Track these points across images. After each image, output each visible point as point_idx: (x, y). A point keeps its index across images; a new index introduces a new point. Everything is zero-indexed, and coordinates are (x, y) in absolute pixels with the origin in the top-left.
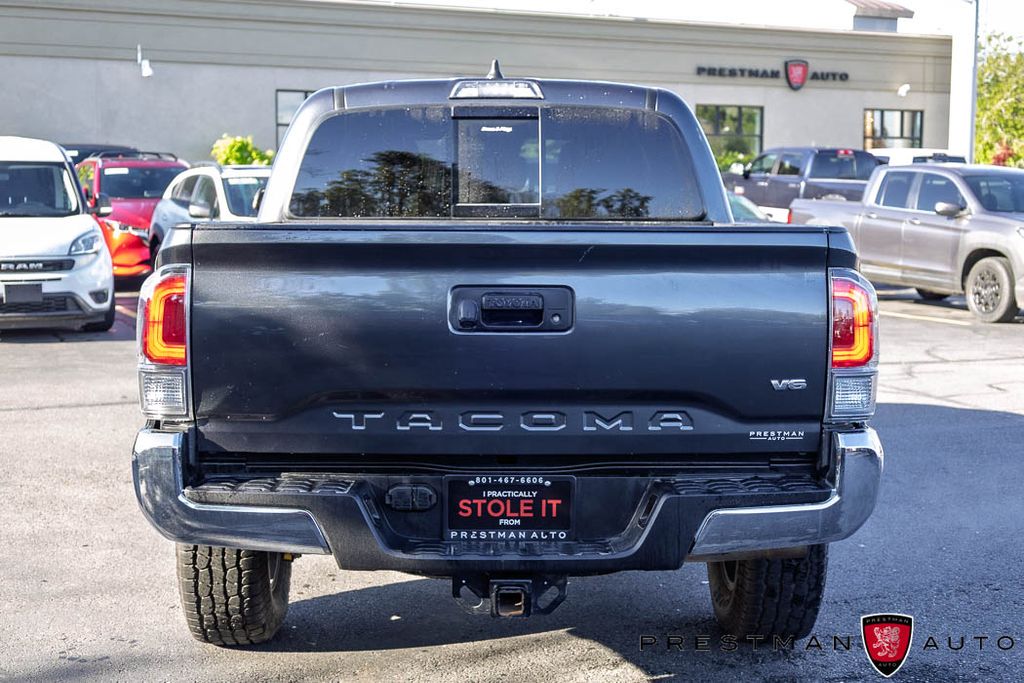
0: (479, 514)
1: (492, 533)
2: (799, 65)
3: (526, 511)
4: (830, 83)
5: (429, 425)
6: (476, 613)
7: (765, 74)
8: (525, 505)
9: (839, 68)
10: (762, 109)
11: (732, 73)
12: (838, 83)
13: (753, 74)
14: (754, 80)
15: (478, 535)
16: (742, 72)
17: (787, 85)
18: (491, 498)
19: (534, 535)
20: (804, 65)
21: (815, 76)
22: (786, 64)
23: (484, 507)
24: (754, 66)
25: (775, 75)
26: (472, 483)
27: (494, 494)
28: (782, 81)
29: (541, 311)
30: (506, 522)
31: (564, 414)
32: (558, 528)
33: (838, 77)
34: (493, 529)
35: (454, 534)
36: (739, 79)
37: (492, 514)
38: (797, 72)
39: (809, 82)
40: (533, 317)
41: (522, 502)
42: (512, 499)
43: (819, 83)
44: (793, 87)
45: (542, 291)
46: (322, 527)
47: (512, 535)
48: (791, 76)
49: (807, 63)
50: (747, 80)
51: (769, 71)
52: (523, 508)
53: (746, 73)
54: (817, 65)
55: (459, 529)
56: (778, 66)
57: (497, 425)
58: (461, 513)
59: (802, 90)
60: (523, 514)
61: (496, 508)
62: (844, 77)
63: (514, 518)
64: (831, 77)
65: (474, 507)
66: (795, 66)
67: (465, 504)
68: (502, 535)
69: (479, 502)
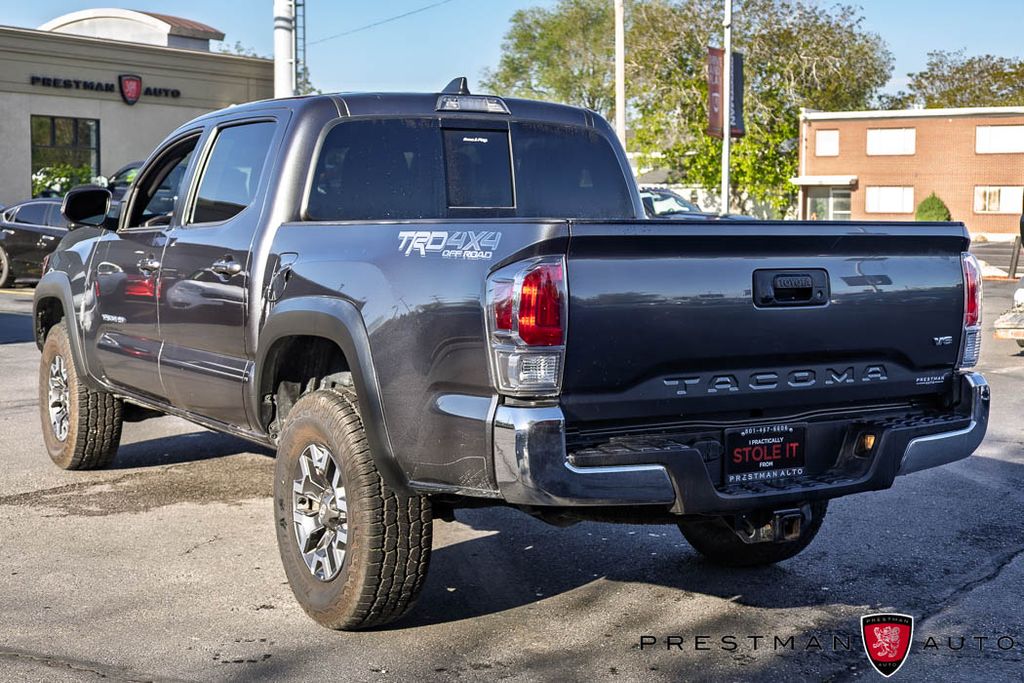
0: (747, 460)
1: (756, 474)
2: (133, 80)
3: (777, 454)
4: (163, 99)
5: (729, 386)
6: (752, 542)
7: (99, 87)
8: (776, 449)
9: (171, 85)
10: (98, 122)
11: (67, 84)
12: (170, 100)
13: (88, 86)
14: (88, 93)
15: (747, 477)
16: (77, 84)
17: (121, 98)
18: (754, 445)
19: (783, 473)
20: (139, 80)
21: (148, 92)
22: (120, 78)
23: (750, 452)
24: (88, 79)
25: (109, 88)
26: (743, 433)
27: (755, 442)
28: (117, 95)
29: (810, 290)
30: (764, 464)
31: (814, 372)
32: (797, 466)
33: (170, 93)
34: (756, 471)
35: (732, 478)
36: (73, 91)
37: (754, 458)
38: (131, 87)
39: (142, 98)
40: (804, 294)
41: (774, 447)
42: (767, 444)
43: (152, 99)
44: (127, 101)
45: (812, 274)
46: (673, 479)
47: (769, 475)
48: (126, 91)
49: (140, 78)
50: (82, 92)
51: (104, 82)
52: (774, 452)
53: (81, 85)
54: (151, 81)
55: (734, 472)
56: (113, 80)
57: (773, 383)
58: (736, 460)
59: (136, 104)
60: (775, 457)
61: (758, 454)
62: (176, 94)
63: (769, 461)
64: (164, 94)
65: (743, 454)
66: (129, 80)
67: (738, 453)
68: (762, 475)
69: (747, 450)
